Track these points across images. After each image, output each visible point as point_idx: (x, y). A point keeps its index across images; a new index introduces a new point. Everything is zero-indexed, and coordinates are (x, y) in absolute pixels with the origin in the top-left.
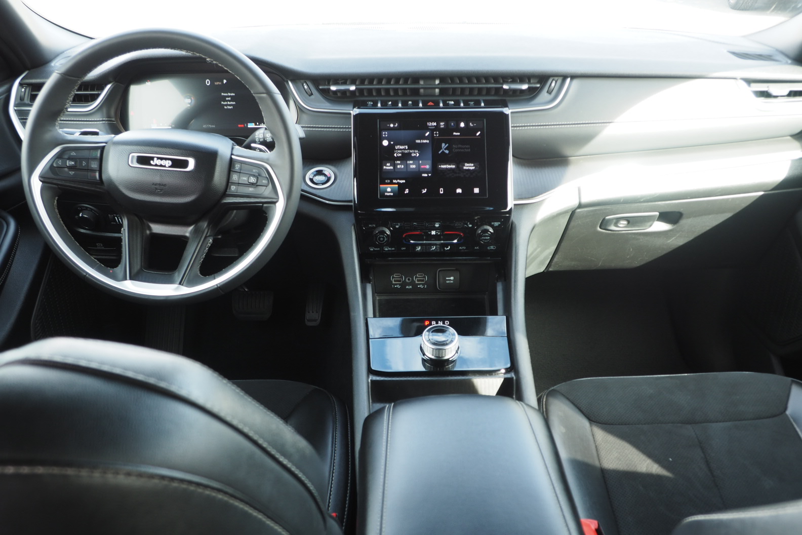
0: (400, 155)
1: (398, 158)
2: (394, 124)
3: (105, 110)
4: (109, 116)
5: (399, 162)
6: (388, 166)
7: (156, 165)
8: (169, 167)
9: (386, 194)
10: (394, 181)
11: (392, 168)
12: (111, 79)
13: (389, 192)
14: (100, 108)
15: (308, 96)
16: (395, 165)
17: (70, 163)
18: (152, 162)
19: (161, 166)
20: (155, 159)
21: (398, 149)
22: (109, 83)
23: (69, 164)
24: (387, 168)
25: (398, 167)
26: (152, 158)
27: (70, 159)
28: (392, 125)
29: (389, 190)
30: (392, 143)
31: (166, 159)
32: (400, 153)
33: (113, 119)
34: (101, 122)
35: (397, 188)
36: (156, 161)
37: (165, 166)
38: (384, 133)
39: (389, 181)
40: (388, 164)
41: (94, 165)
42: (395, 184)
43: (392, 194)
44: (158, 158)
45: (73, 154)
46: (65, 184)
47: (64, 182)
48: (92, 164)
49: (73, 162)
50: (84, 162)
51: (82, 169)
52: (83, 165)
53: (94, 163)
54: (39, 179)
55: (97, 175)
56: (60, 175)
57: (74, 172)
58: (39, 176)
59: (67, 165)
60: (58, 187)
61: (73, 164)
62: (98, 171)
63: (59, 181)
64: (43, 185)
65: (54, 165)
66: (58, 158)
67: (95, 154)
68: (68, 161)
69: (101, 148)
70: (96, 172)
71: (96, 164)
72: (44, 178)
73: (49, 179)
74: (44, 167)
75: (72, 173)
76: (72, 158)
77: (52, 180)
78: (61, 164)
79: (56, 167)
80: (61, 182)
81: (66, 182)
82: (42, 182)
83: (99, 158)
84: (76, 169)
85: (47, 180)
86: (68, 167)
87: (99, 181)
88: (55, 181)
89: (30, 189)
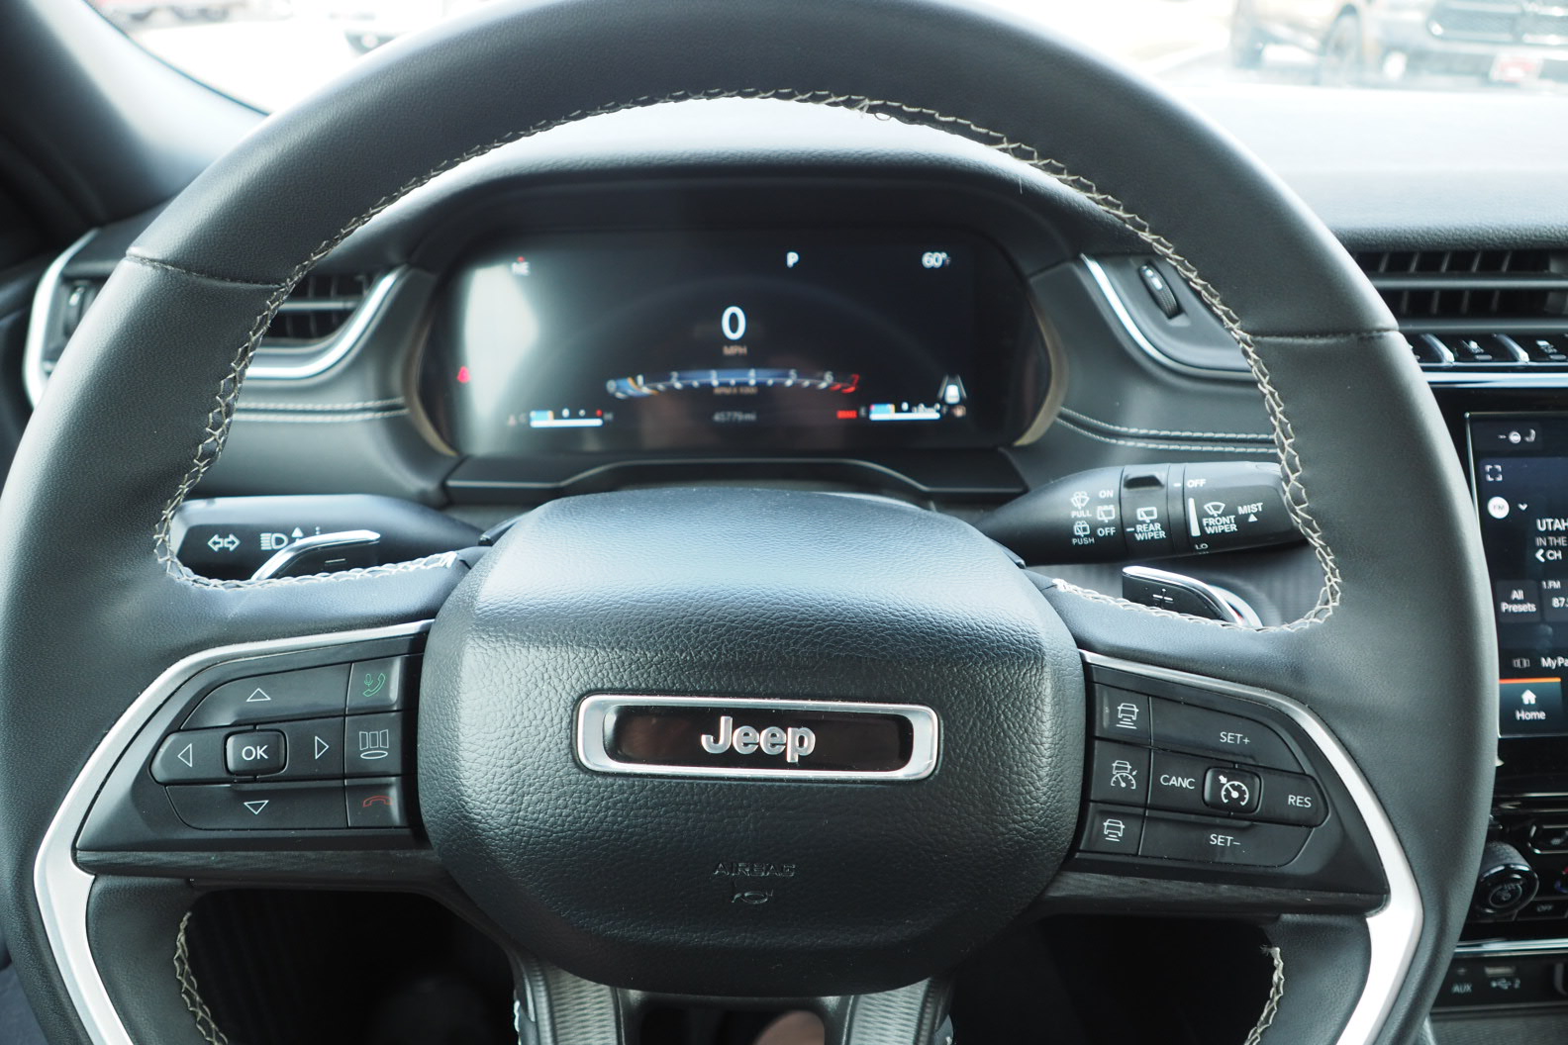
0: (1558, 555)
1: (1551, 570)
2: (1524, 434)
3: (370, 374)
4: (384, 392)
5: (1556, 585)
6: (1516, 602)
7: (730, 758)
8: (805, 763)
9: (1518, 715)
10: (1547, 662)
11: (1531, 607)
12: (393, 256)
13: (1529, 708)
14: (355, 364)
15: (1163, 316)
16: (1541, 598)
17: (243, 752)
18: (706, 741)
19: (759, 759)
20: (725, 722)
21: (1547, 533)
22: (388, 270)
23: (238, 756)
24: (1515, 608)
25: (1556, 602)
26: (708, 720)
27: (246, 726)
28: (1515, 438)
29: (1529, 697)
30: (1523, 507)
31: (784, 720)
32: (1557, 548)
33: (399, 400)
34: (359, 417)
35: (1559, 688)
36: (730, 736)
37: (779, 761)
38: (1488, 468)
39: (1526, 663)
40: (1518, 595)
41: (376, 748)
42: (1548, 672)
43: (1542, 715)
44: (741, 717)
45: (259, 698)
46: (221, 866)
47: (213, 857)
48: (364, 745)
49: (258, 748)
50: (316, 738)
51: (315, 780)
52: (317, 757)
53: (374, 736)
54: (75, 860)
55: (394, 797)
56: (194, 825)
57: (267, 802)
58: (74, 849)
59: (231, 765)
60: (188, 882)
61: (261, 756)
62: (399, 778)
63: (189, 853)
64: (99, 886)
65: (159, 771)
66: (179, 730)
67: (372, 687)
68: (231, 741)
69: (406, 651)
70: (388, 786)
71: (384, 743)
72: (99, 853)
73: (128, 853)
74: (98, 793)
75: (256, 808)
76: (255, 725)
77: (147, 855)
78: (191, 765)
79: (165, 784)
80: (197, 859)
81: (229, 855)
82: (95, 875)
83: (400, 708)
84: (278, 781)
85: (120, 861)
86: (236, 778)
87: (407, 831)
88: (162, 857)
89: (29, 923)
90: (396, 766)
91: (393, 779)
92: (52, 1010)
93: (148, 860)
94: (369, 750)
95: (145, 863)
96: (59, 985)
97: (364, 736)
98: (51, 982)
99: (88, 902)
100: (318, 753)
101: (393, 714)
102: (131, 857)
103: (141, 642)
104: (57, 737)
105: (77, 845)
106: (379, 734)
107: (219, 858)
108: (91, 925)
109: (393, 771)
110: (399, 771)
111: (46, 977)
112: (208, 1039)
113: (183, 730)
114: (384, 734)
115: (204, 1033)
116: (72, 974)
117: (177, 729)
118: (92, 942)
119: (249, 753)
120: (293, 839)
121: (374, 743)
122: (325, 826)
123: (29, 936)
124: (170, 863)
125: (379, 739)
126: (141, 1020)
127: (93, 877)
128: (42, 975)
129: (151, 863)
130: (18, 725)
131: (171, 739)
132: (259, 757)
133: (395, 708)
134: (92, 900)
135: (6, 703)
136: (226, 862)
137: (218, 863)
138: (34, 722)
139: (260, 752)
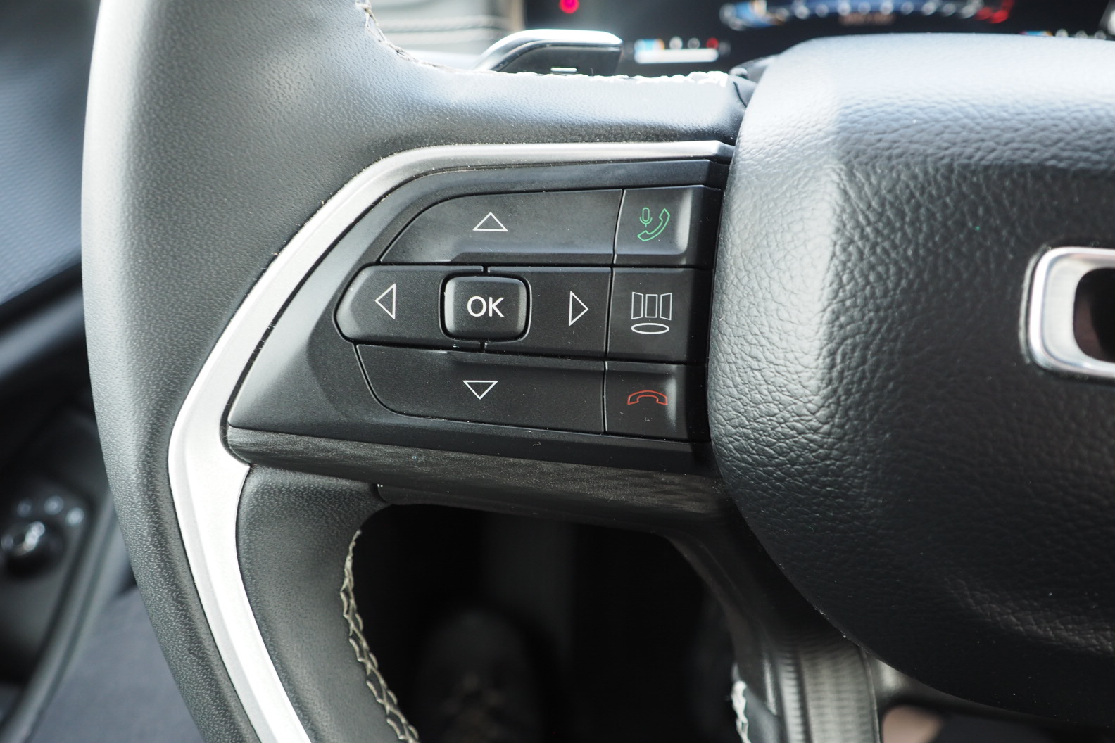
17: (468, 304)
23: (460, 310)
27: (472, 265)
41: (654, 318)
45: (490, 227)
46: (426, 469)
47: (415, 456)
48: (637, 313)
49: (491, 299)
50: (572, 294)
51: (563, 356)
52: (571, 323)
53: (652, 300)
54: (225, 441)
55: (671, 392)
56: (391, 406)
57: (495, 382)
58: (224, 422)
59: (450, 323)
60: (374, 488)
61: (493, 310)
62: (682, 366)
63: (381, 447)
64: (254, 482)
65: (348, 323)
66: (378, 263)
67: (651, 228)
68: (451, 286)
69: (702, 179)
70: (665, 377)
71: (665, 313)
72: (259, 434)
73: (299, 438)
74: (261, 344)
75: (482, 388)
76: (486, 266)
77: (323, 443)
78: (393, 316)
79: (356, 341)
80: (392, 455)
81: (434, 455)
82: (251, 465)
83: (691, 263)
84: (515, 353)
85: (286, 447)
86: (456, 343)
87: (687, 448)
88: (346, 448)
89: (161, 525)
90: (679, 349)
91: (674, 367)
92: (189, 650)
93: (325, 450)
94: (644, 320)
95: (321, 455)
96: (198, 614)
97: (638, 299)
98: (187, 610)
99: (240, 502)
100: (573, 318)
101: (681, 270)
102: (301, 444)
103: (330, 121)
104: (208, 251)
105: (229, 420)
106: (659, 298)
107: (423, 459)
108: (243, 536)
109: (674, 358)
110: (683, 357)
111: (182, 603)
112: (379, 701)
113: (384, 264)
114: (666, 299)
115: (375, 692)
116: (216, 602)
117: (375, 260)
118: (243, 560)
119: (477, 307)
120: (528, 441)
121: (651, 312)
122: (575, 428)
123: (160, 542)
124: (355, 457)
125: (659, 305)
126: (302, 673)
127: (247, 468)
128: (175, 600)
129: (331, 455)
130: (153, 223)
131: (365, 275)
132: (491, 314)
133: (684, 262)
134: (245, 501)
135: (137, 183)
136: (431, 464)
137: (421, 464)
138: (176, 222)
139: (493, 306)
